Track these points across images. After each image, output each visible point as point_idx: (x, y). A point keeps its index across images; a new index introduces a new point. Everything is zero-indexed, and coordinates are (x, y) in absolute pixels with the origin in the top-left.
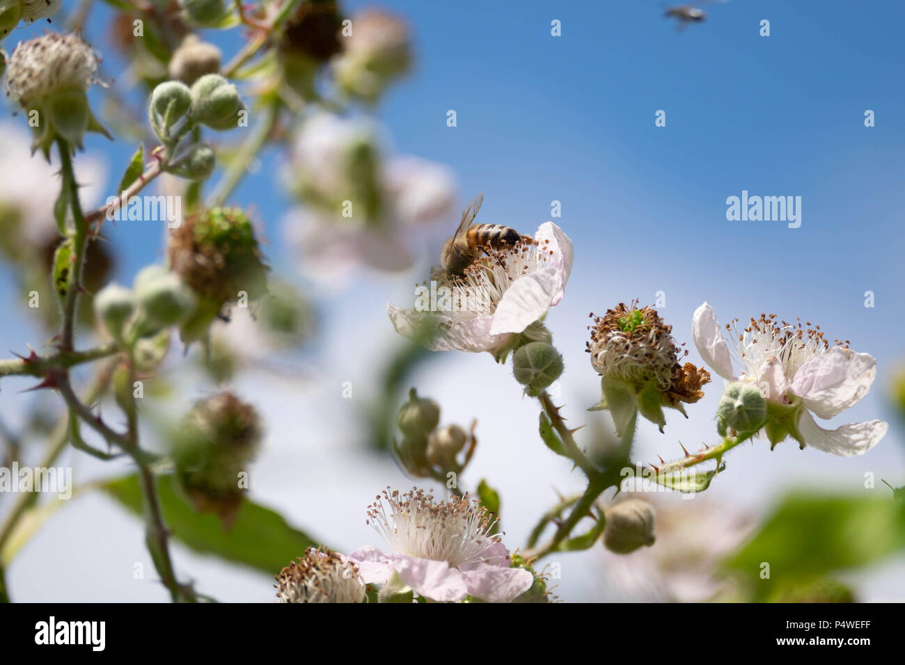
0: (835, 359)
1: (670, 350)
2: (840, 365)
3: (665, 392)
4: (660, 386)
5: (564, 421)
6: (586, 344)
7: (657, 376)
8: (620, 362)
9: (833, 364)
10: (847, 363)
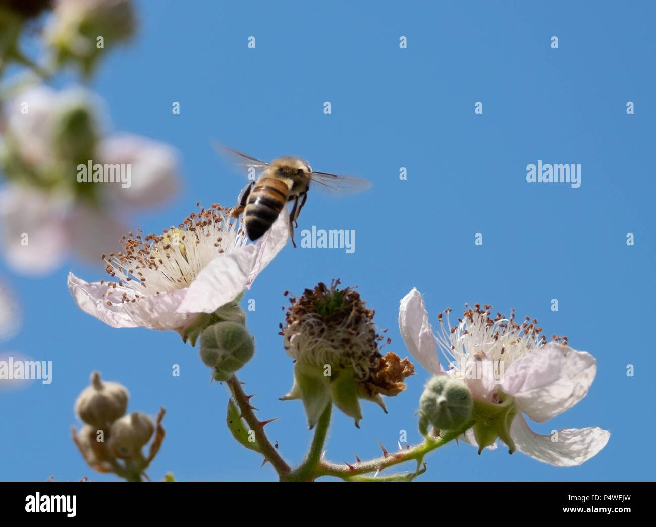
0: (550, 355)
1: (370, 336)
2: (555, 363)
3: (363, 382)
4: (356, 376)
5: (254, 411)
6: (278, 326)
7: (354, 365)
8: (313, 347)
9: (548, 362)
10: (563, 360)
